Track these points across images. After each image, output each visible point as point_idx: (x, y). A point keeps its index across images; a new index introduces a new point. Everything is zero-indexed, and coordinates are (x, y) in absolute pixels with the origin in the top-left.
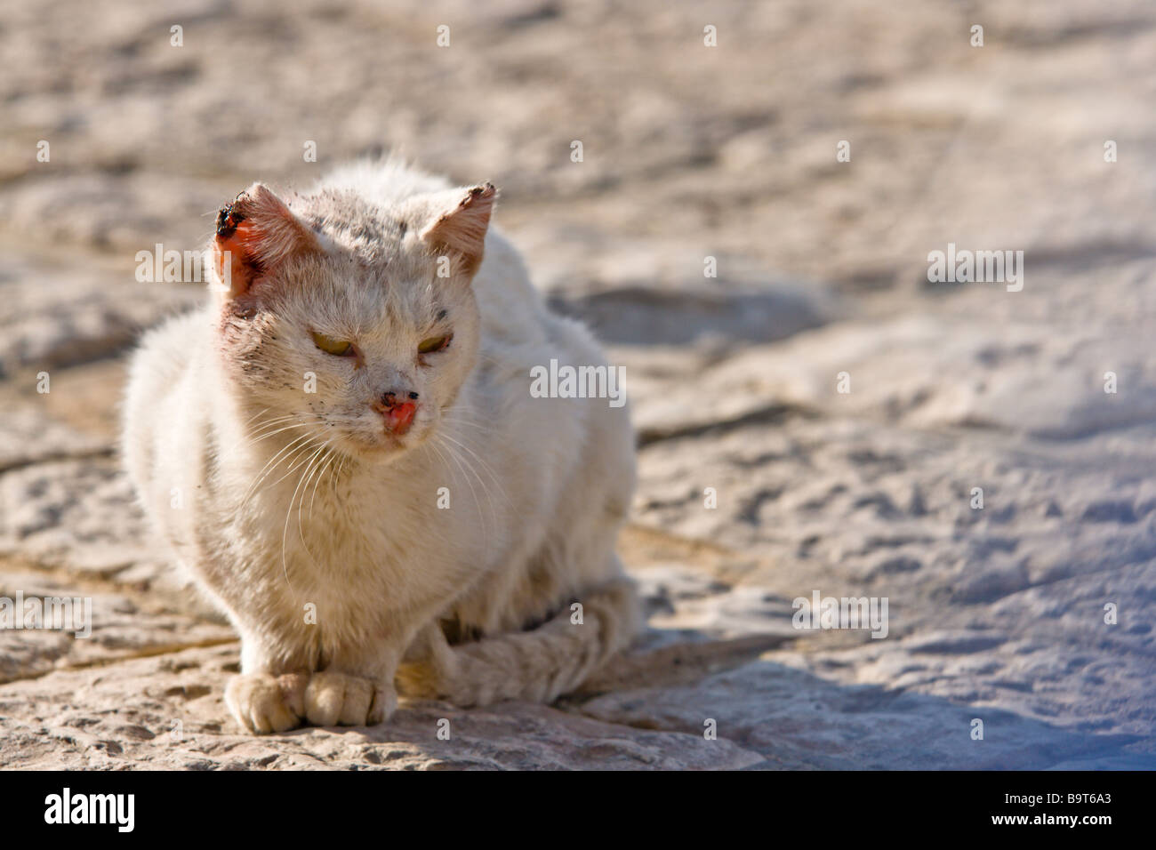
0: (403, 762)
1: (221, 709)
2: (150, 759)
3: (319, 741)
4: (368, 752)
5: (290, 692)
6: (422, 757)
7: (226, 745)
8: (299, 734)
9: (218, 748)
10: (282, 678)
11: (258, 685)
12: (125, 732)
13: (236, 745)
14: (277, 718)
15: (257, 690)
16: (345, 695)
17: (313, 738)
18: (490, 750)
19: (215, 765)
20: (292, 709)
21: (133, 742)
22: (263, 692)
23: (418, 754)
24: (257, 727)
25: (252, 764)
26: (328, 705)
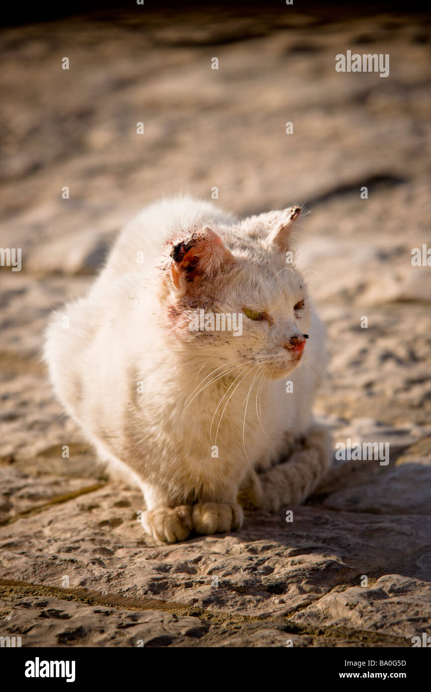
0: (272, 551)
1: (137, 531)
2: (125, 567)
3: (212, 544)
4: (249, 548)
5: (185, 517)
6: (282, 547)
7: (164, 553)
8: (197, 542)
9: (160, 556)
10: (177, 509)
11: (163, 515)
12: (98, 552)
13: (170, 552)
14: (180, 533)
15: (165, 517)
16: (219, 515)
17: (208, 543)
18: (318, 539)
19: (170, 567)
20: (187, 527)
21: (109, 557)
22: (169, 519)
23: (280, 546)
24: (169, 540)
25: (188, 564)
26: (210, 522)
